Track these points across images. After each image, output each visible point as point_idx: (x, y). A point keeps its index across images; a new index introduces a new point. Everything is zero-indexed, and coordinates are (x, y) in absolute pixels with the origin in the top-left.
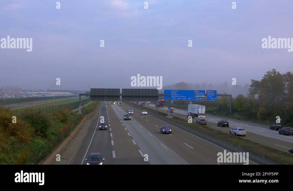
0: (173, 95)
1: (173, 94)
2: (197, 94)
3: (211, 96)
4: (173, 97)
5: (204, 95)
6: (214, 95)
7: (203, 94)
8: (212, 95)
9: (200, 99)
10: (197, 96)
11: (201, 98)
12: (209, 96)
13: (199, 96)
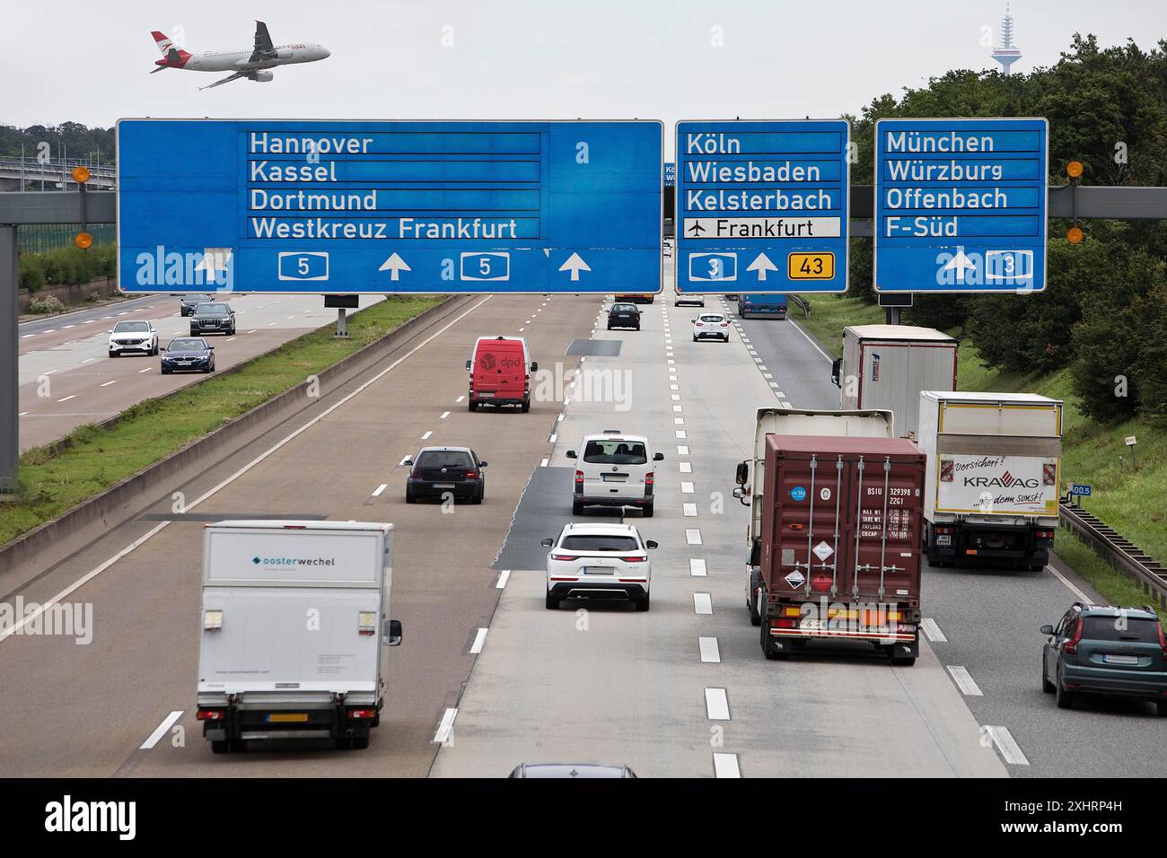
0: (293, 215)
1: (284, 187)
2: (712, 187)
3: (947, 214)
4: (291, 242)
5: (824, 198)
6: (1000, 197)
7: (806, 187)
8: (956, 199)
9: (762, 264)
10: (709, 228)
11: (781, 248)
12: (922, 228)
13: (735, 227)
